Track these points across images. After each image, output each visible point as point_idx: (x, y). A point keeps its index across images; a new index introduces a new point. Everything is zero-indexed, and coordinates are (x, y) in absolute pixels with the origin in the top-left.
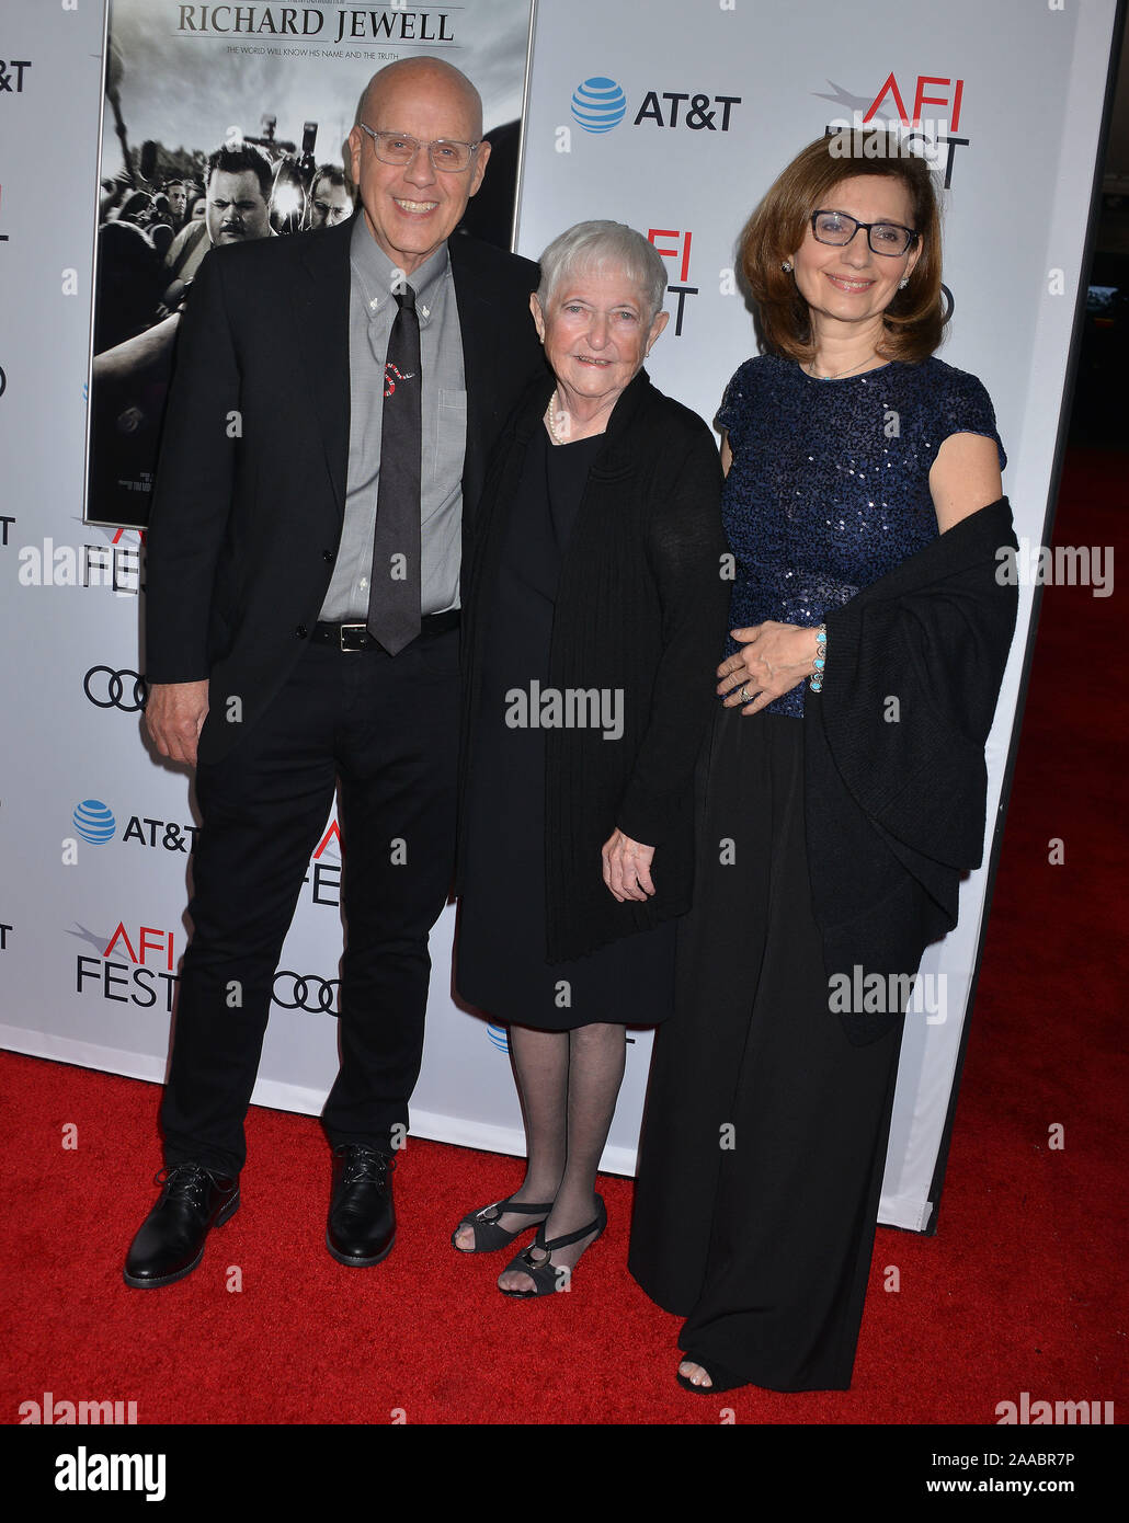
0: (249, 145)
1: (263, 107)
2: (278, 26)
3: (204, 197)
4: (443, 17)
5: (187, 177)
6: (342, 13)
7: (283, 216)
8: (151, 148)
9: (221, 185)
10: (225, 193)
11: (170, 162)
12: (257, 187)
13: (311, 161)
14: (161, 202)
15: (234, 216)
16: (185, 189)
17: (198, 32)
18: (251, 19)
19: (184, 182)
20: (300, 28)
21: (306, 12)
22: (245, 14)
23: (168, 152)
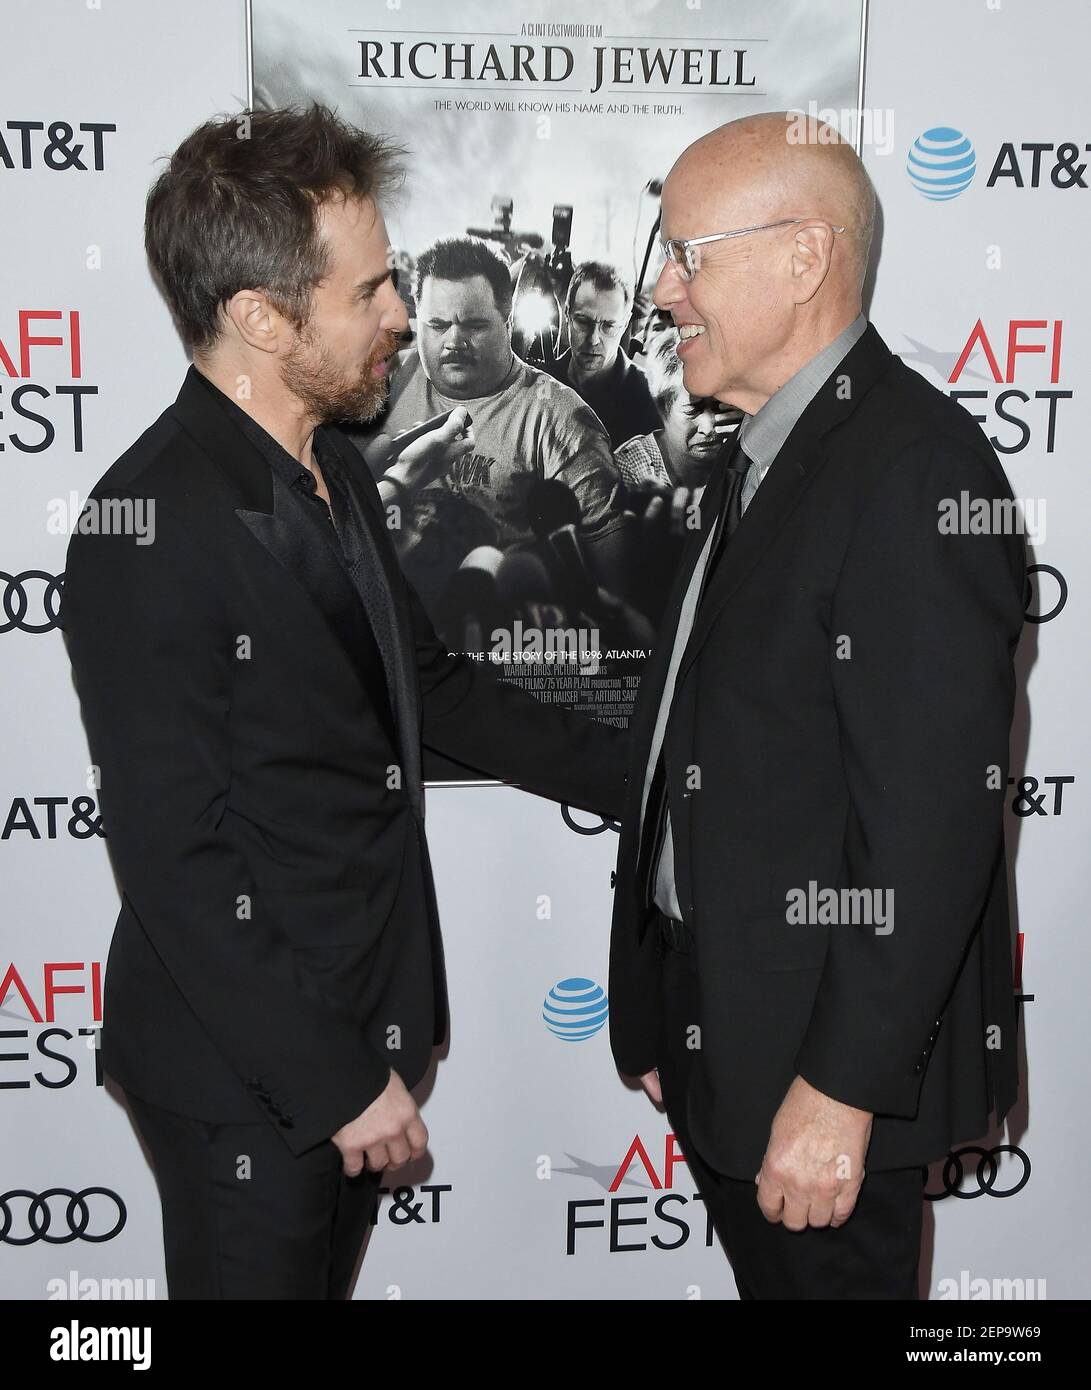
0: (475, 240)
1: (494, 185)
2: (508, 70)
3: (415, 316)
4: (740, 55)
6: (600, 51)
7: (530, 337)
9: (438, 297)
10: (444, 308)
12: (490, 298)
13: (566, 258)
15: (459, 340)
17: (389, 81)
18: (468, 61)
20: (540, 73)
21: (548, 50)
22: (458, 53)
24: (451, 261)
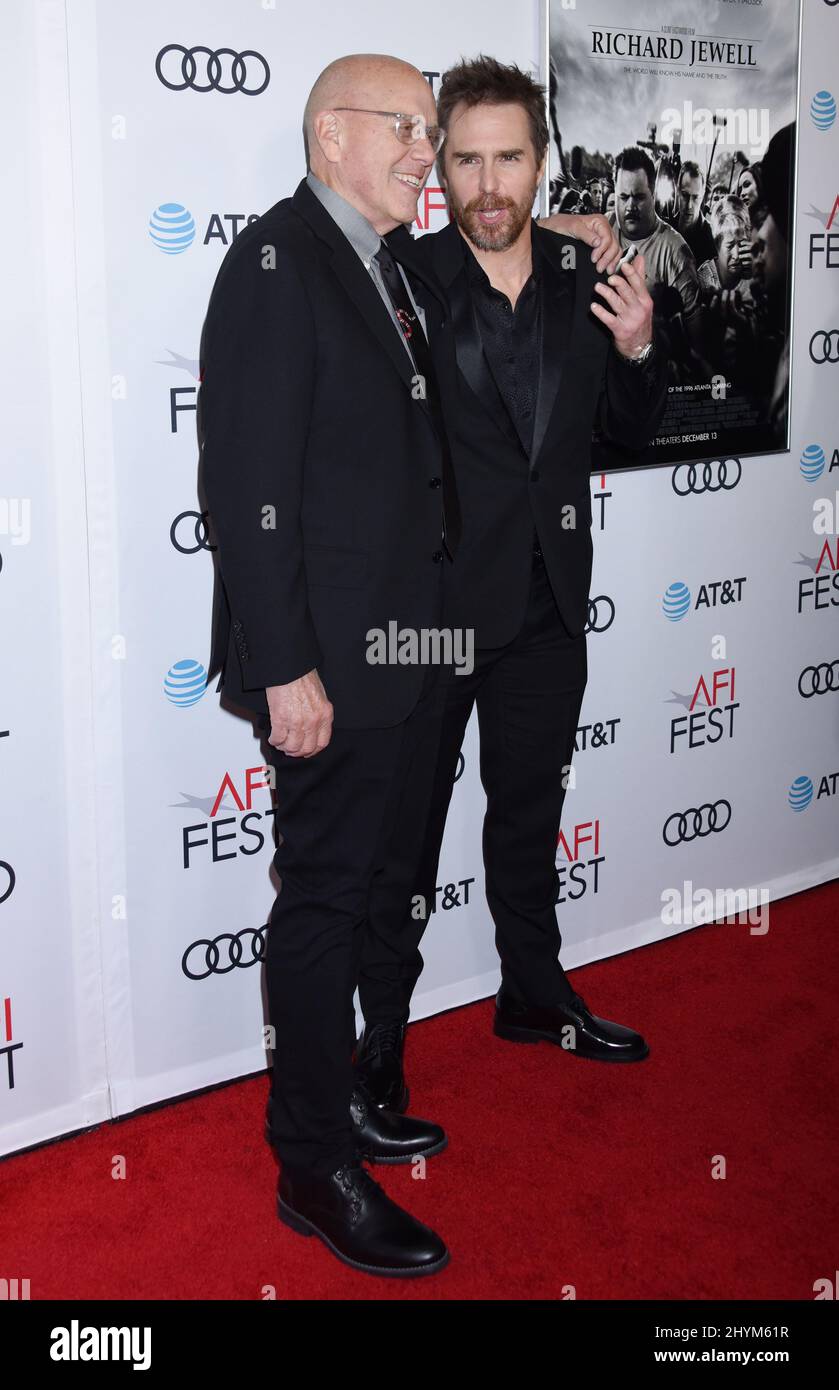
0: (640, 148)
1: (648, 119)
2: (656, 53)
3: (614, 192)
4: (750, 47)
5: (602, 176)
6: (694, 42)
7: (663, 204)
8: (578, 152)
9: (624, 180)
10: (627, 187)
11: (591, 164)
12: (646, 182)
13: (677, 158)
14: (586, 196)
15: (633, 206)
16: (600, 186)
17: (605, 55)
18: (638, 45)
19: (600, 180)
20: (669, 54)
21: (672, 40)
22: (635, 41)
23: (589, 155)
24: (632, 159)
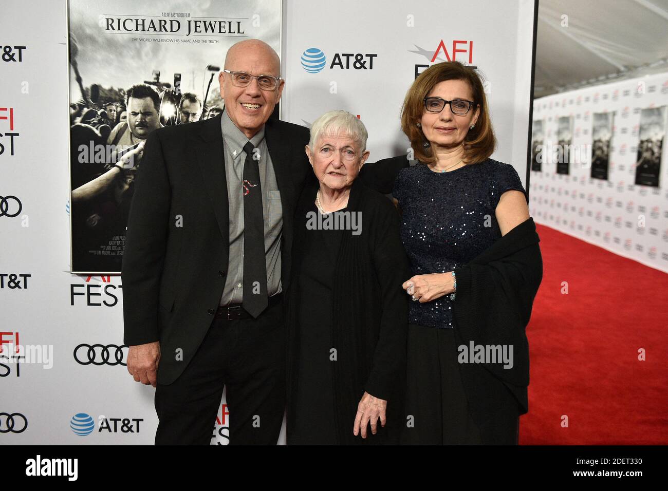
0: (147, 85)
1: (153, 67)
2: (158, 28)
3: (126, 111)
4: (239, 23)
5: (116, 101)
6: (189, 22)
7: (167, 118)
8: (96, 88)
9: (134, 104)
10: (137, 108)
11: (106, 94)
12: (152, 105)
13: (179, 91)
14: (102, 113)
15: (141, 119)
16: (115, 108)
17: (116, 31)
18: (143, 25)
19: (114, 104)
20: (169, 29)
21: (171, 21)
22: (140, 22)
23: (105, 90)
24: (139, 92)
